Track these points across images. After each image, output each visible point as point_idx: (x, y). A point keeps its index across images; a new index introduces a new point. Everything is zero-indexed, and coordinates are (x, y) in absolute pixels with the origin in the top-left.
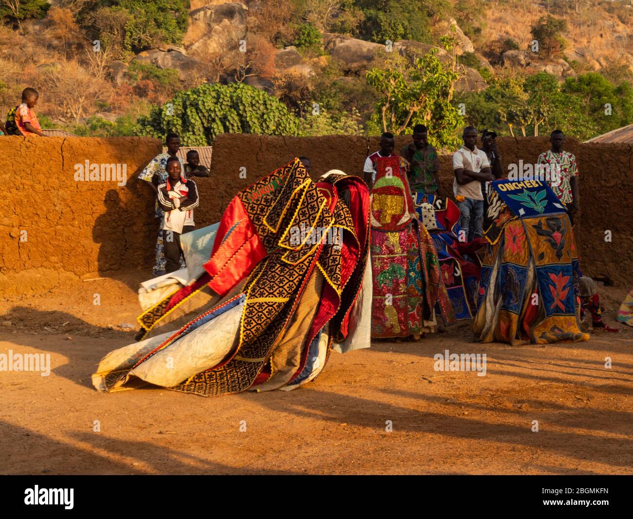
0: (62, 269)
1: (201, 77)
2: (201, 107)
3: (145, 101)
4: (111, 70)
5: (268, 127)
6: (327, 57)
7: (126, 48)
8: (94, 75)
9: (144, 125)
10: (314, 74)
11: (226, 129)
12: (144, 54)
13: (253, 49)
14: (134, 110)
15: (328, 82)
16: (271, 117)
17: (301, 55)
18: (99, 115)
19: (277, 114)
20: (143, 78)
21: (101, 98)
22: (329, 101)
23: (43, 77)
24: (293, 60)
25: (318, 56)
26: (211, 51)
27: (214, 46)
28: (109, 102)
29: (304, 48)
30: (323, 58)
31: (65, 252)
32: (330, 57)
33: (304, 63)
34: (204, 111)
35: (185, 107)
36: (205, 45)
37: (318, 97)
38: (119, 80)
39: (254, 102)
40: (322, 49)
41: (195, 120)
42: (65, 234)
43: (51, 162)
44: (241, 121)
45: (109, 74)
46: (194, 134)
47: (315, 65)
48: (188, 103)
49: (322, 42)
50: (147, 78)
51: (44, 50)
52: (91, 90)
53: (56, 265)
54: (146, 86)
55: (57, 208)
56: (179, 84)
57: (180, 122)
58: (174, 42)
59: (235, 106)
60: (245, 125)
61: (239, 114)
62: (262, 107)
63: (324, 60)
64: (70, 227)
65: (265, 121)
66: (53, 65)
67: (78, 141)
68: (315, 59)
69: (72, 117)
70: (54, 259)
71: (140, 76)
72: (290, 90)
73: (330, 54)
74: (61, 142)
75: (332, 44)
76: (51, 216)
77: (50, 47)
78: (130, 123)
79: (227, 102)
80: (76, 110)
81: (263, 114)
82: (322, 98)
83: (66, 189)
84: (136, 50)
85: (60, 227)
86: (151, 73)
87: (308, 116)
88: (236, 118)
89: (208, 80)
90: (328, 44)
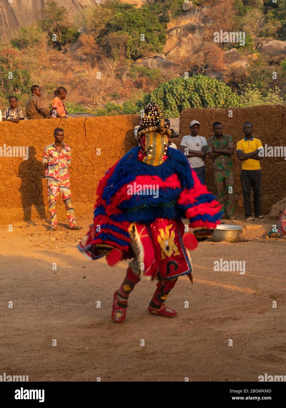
0: (88, 202)
1: (176, 73)
2: (175, 92)
3: (141, 90)
4: (119, 72)
5: (219, 103)
6: (258, 53)
7: (128, 58)
8: (109, 76)
9: (140, 106)
10: (249, 66)
11: (192, 106)
12: (139, 61)
13: (209, 52)
14: (135, 97)
15: (258, 70)
16: (221, 96)
17: (240, 54)
18: (113, 102)
19: (225, 94)
20: (139, 76)
21: (113, 91)
22: (260, 83)
23: (77, 80)
24: (235, 57)
25: (251, 54)
26: (181, 55)
27: (184, 52)
28: (119, 93)
29: (242, 49)
30: (255, 54)
31: (90, 191)
32: (259, 53)
33: (242, 59)
34: (177, 95)
35: (165, 93)
36: (178, 51)
37: (253, 81)
38: (124, 78)
39: (209, 87)
40: (254, 48)
41: (171, 101)
42: (89, 179)
43: (78, 133)
44: (202, 100)
45: (118, 75)
46: (171, 110)
47: (250, 60)
48: (167, 90)
49: (253, 44)
50: (142, 76)
51: (78, 62)
52: (107, 86)
53: (85, 200)
54: (142, 81)
55: (83, 163)
56: (162, 79)
57: (162, 103)
58: (157, 51)
59: (197, 90)
60: (204, 103)
61: (200, 96)
62: (215, 90)
63: (255, 56)
64: (92, 175)
65: (217, 98)
66: (83, 71)
67: (94, 119)
68: (249, 56)
69: (96, 104)
70: (83, 196)
71: (138, 74)
72: (234, 78)
73: (259, 51)
74: (84, 120)
75: (260, 45)
76: (80, 168)
77: (81, 60)
78: (132, 106)
79: (192, 88)
80: (99, 99)
81: (216, 94)
82: (255, 81)
83: (88, 151)
84: (134, 58)
85: (86, 175)
86: (144, 72)
87: (246, 94)
88: (198, 98)
89: (180, 74)
90: (258, 45)
